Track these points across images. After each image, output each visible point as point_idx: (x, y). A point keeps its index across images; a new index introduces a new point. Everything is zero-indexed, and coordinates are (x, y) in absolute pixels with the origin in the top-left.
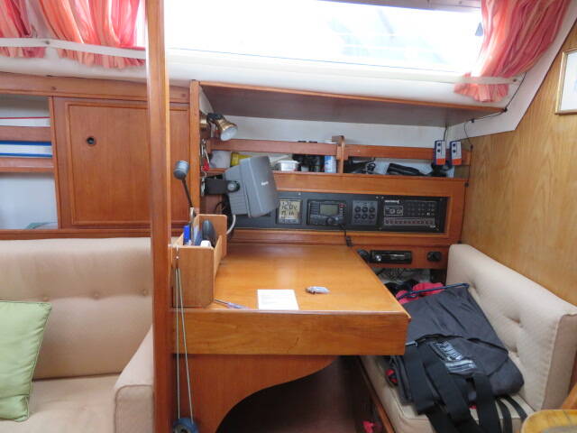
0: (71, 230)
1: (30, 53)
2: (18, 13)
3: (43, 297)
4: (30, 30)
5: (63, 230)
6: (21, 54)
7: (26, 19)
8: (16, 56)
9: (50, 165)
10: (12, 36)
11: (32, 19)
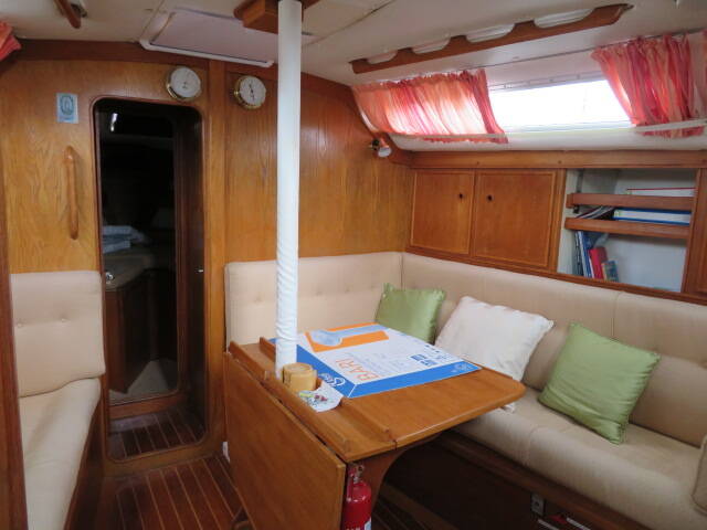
0: (691, 296)
1: (689, 133)
2: (686, 102)
3: (655, 349)
4: (693, 113)
5: (686, 295)
6: (681, 134)
7: (693, 105)
8: (676, 136)
9: (685, 233)
10: (675, 120)
11: (697, 105)
